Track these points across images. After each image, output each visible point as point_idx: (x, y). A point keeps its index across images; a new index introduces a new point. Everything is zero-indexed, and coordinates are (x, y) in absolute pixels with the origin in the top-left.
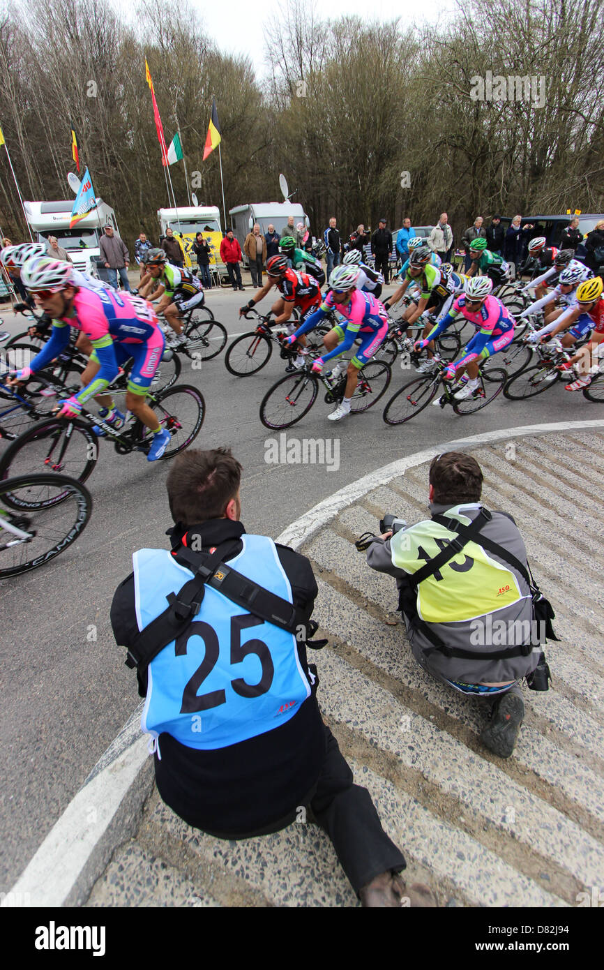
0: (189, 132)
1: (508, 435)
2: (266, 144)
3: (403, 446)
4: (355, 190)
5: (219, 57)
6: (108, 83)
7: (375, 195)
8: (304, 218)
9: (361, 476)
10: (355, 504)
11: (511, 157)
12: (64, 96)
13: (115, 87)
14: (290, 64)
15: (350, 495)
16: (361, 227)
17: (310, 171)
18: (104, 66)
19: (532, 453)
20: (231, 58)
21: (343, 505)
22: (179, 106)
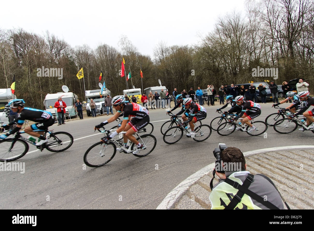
0: (133, 72)
1: (253, 153)
2: (154, 73)
3: (211, 159)
4: (181, 82)
5: (142, 56)
6: (113, 63)
7: (187, 83)
8: (166, 89)
9: (196, 171)
10: (195, 183)
11: (226, 71)
12: (101, 67)
13: (114, 64)
14: (160, 56)
15: (193, 180)
16: (184, 90)
17: (167, 78)
18: (112, 60)
19: (266, 160)
20: (145, 56)
21: (191, 184)
22: (131, 67)
